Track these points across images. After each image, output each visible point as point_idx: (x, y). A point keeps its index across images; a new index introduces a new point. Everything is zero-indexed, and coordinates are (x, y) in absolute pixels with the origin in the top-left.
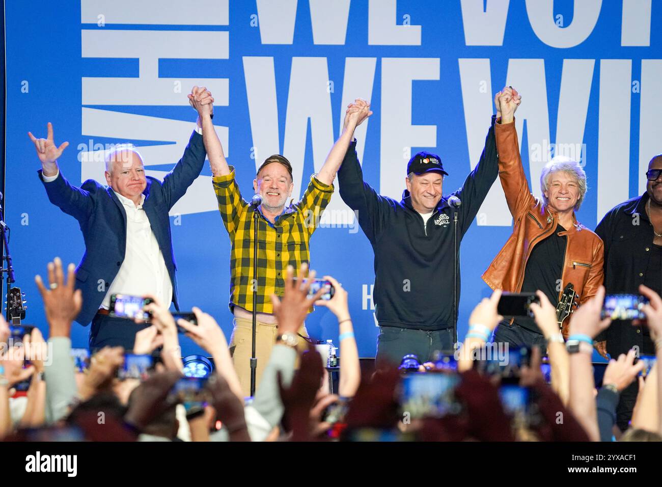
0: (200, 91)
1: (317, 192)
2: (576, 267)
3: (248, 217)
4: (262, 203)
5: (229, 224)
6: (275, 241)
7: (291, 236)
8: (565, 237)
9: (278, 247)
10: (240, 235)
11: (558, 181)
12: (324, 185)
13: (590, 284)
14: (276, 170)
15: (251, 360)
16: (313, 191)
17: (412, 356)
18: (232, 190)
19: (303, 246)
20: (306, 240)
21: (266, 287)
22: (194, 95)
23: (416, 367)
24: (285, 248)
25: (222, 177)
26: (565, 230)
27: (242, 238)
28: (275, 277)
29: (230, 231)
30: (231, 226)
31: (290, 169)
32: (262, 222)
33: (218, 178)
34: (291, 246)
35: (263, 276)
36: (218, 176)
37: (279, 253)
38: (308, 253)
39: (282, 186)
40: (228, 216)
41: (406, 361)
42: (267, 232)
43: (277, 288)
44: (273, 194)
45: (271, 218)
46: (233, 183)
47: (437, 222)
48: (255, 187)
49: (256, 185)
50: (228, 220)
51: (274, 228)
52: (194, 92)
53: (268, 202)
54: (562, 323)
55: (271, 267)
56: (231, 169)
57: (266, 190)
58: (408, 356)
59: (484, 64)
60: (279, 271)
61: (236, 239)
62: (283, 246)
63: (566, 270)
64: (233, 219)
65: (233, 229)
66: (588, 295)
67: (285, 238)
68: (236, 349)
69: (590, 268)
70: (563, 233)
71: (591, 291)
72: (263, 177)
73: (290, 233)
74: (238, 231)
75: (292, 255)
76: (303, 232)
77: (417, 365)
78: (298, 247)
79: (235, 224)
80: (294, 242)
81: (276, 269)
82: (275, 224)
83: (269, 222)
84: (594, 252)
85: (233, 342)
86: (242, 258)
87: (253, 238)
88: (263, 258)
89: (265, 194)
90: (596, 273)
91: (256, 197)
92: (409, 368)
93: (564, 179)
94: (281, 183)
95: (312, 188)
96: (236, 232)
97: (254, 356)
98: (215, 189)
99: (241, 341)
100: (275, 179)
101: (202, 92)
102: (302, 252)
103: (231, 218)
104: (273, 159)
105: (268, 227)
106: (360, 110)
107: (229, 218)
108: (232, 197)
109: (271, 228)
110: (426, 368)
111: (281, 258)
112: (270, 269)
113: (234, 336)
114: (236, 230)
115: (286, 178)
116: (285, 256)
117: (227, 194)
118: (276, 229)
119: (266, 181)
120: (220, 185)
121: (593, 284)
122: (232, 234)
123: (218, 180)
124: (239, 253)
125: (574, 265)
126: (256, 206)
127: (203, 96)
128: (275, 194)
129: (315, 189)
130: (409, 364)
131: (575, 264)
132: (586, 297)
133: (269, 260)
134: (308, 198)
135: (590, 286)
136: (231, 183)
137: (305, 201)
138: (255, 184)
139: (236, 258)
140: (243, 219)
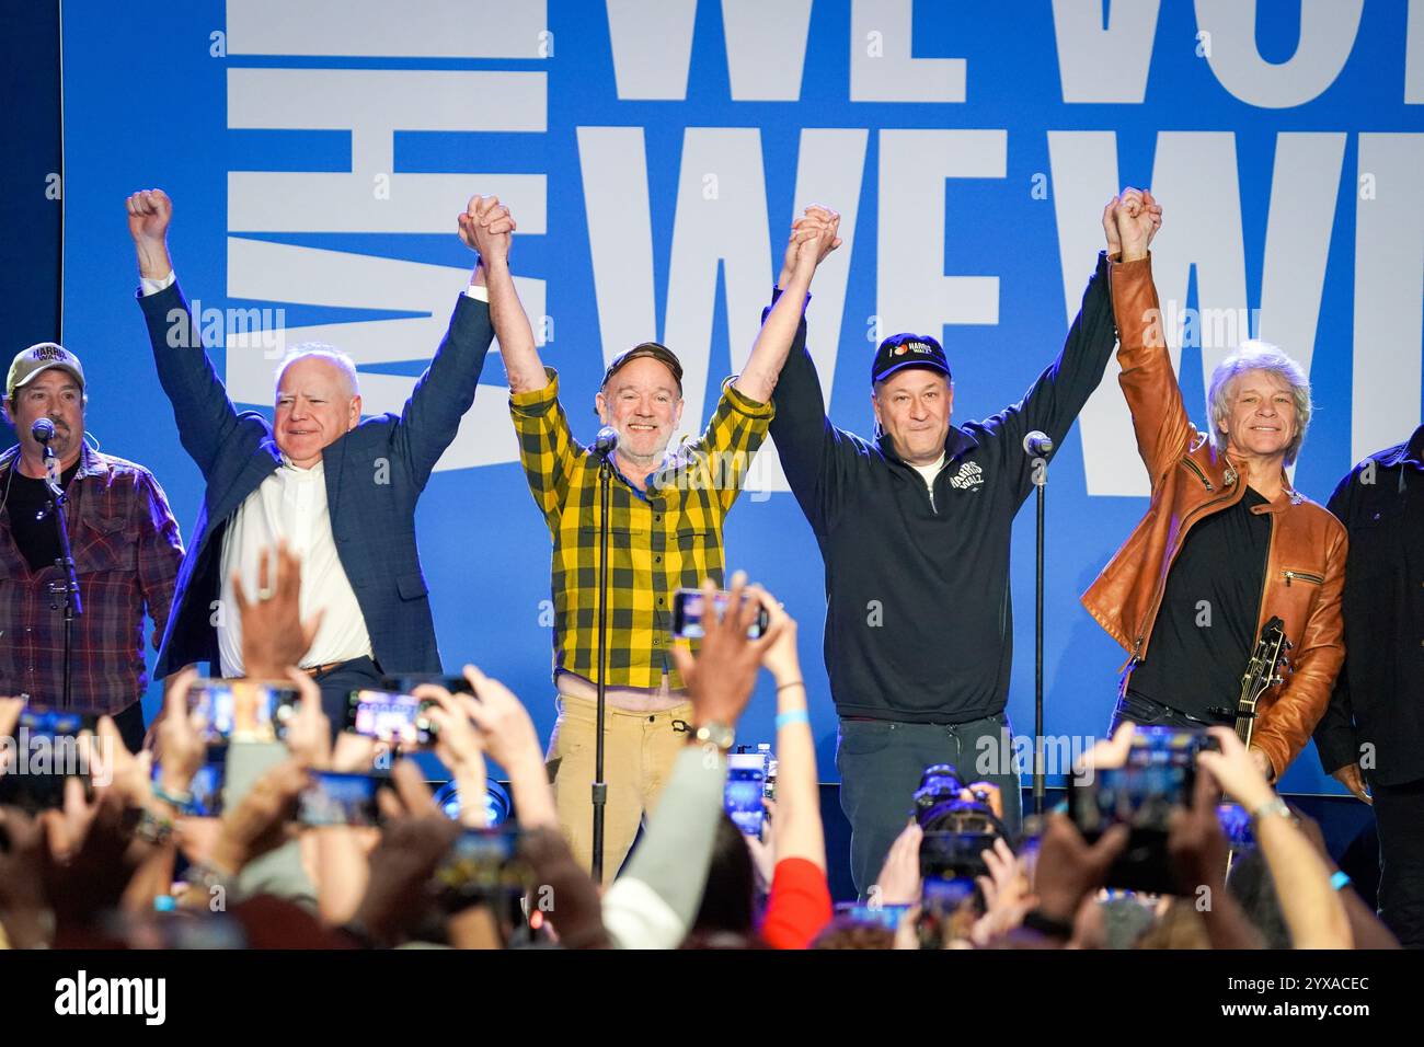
0: (486, 206)
1: (739, 418)
2: (1292, 581)
3: (589, 479)
4: (618, 445)
5: (546, 495)
6: (650, 529)
7: (684, 517)
8: (1267, 517)
9: (658, 543)
10: (571, 519)
11: (1253, 391)
12: (752, 404)
13: (1317, 622)
14: (648, 374)
15: (594, 787)
16: (729, 416)
17: (946, 768)
18: (552, 420)
19: (710, 538)
20: (716, 525)
21: (633, 630)
22: (472, 215)
23: (953, 792)
24: (671, 543)
25: (532, 394)
26: (1268, 502)
27: (576, 525)
28: (652, 609)
29: (547, 511)
30: (550, 499)
31: (677, 373)
32: (619, 488)
33: (523, 396)
34: (685, 538)
35: (627, 607)
36: (523, 390)
37: (660, 554)
38: (722, 551)
39: (661, 409)
40: (544, 478)
41: (932, 780)
42: (632, 510)
43: (657, 631)
44: (642, 428)
45: (637, 479)
46: (555, 406)
47: (956, 482)
48: (601, 409)
49: (602, 406)
50: (545, 486)
51: (646, 500)
52: (473, 207)
53: (631, 445)
54: (1254, 703)
55: (642, 586)
56: (551, 375)
57: (628, 419)
58: (936, 768)
59: (1104, 143)
60: (660, 594)
61: (562, 528)
62: (668, 539)
63: (1270, 589)
64: (555, 483)
65: (555, 505)
66: (1313, 644)
67: (671, 521)
68: (562, 765)
69: (1322, 585)
70: (1264, 509)
71: (1319, 635)
72: (621, 390)
73: (682, 509)
74: (566, 510)
75: (688, 560)
76: (709, 507)
77: (956, 789)
78: (699, 541)
79: (559, 494)
80: (692, 529)
81: (655, 589)
82: (648, 492)
83: (633, 488)
84: (1329, 553)
85: (556, 750)
86: (579, 569)
87: (600, 525)
88: (625, 567)
89: (623, 427)
90: (1333, 599)
91: (605, 433)
92: (939, 795)
93: (1266, 389)
94: (659, 402)
95: (727, 409)
96: (562, 513)
97: (599, 778)
98: (516, 418)
99: (573, 749)
100: (645, 395)
101: (491, 208)
102: (709, 550)
103: (551, 482)
104: (642, 351)
105: (633, 500)
106: (821, 233)
107: (548, 481)
108: (553, 437)
109: (639, 502)
110: (975, 794)
111: (664, 565)
112: (641, 591)
113: (557, 737)
114: (562, 506)
115: (670, 392)
116: (673, 562)
117: (543, 431)
118: (651, 504)
119: (627, 400)
120: (527, 411)
121: (1324, 621)
122: (553, 518)
123: (523, 400)
124: (571, 558)
125: (1289, 578)
126: (603, 453)
127: (494, 215)
128: (647, 428)
129: (734, 413)
130: (939, 786)
131: (1290, 574)
132: (1309, 650)
133: (638, 572)
134: (718, 431)
135: (1316, 626)
136: (551, 406)
137: (712, 439)
138: (599, 403)
139: (566, 569)
140: (577, 482)
